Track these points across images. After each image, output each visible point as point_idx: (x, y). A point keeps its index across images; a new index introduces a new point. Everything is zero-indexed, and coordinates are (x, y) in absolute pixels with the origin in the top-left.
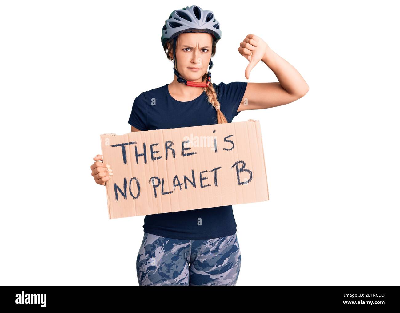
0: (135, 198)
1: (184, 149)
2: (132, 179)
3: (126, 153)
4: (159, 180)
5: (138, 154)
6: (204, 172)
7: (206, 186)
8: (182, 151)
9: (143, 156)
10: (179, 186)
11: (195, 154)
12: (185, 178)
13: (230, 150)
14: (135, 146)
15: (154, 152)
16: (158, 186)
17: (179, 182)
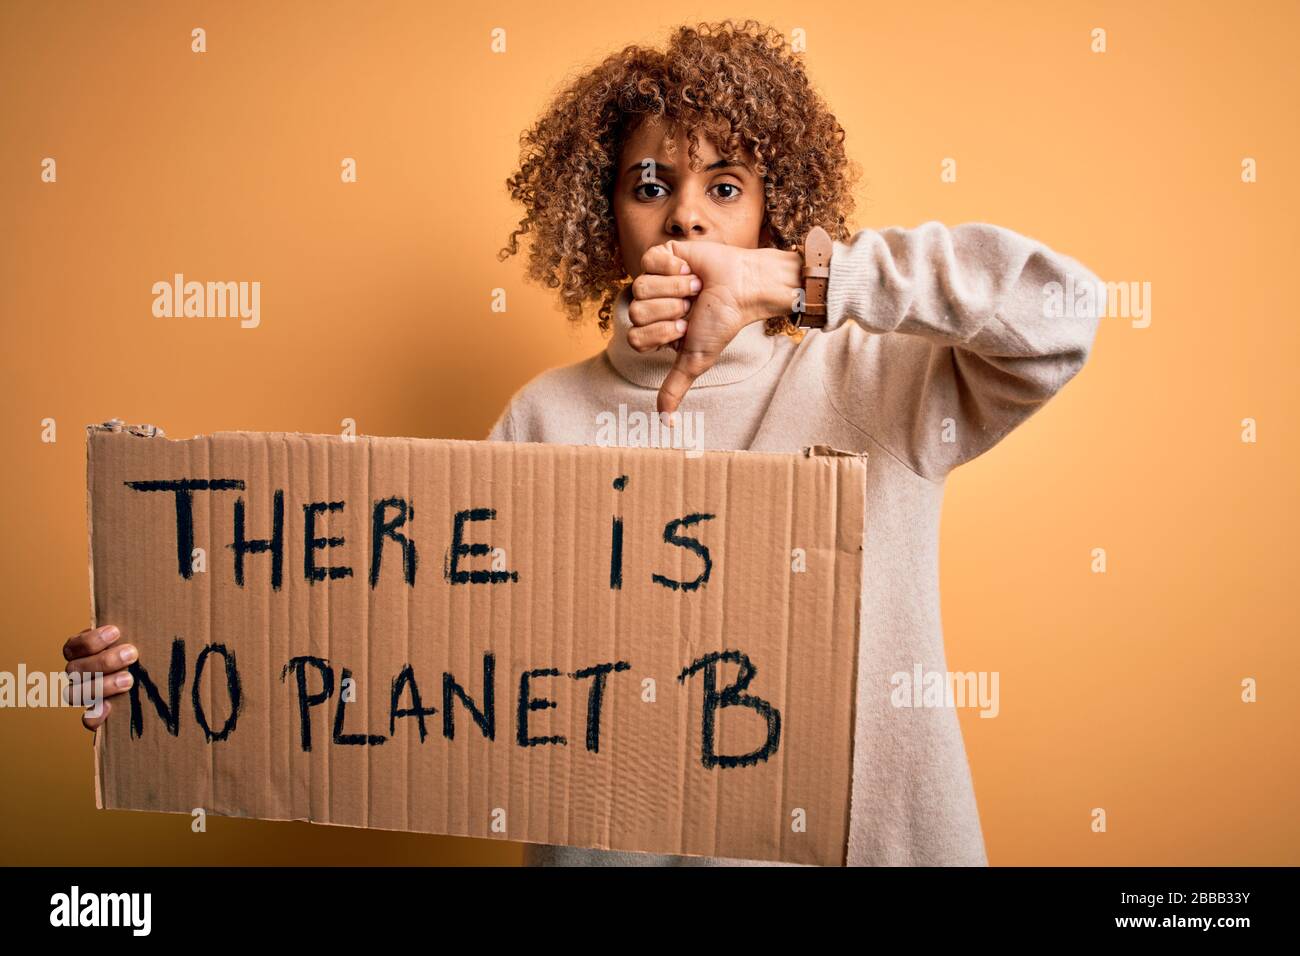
0: (216, 737)
1: (458, 549)
2: (207, 650)
3: (191, 527)
4: (328, 675)
5: (247, 538)
6: (545, 673)
7: (544, 740)
8: (449, 558)
9: (268, 553)
10: (415, 719)
11: (510, 580)
12: (450, 685)
13: (687, 586)
14: (235, 500)
15: (321, 543)
16: (323, 702)
17: (416, 699)
